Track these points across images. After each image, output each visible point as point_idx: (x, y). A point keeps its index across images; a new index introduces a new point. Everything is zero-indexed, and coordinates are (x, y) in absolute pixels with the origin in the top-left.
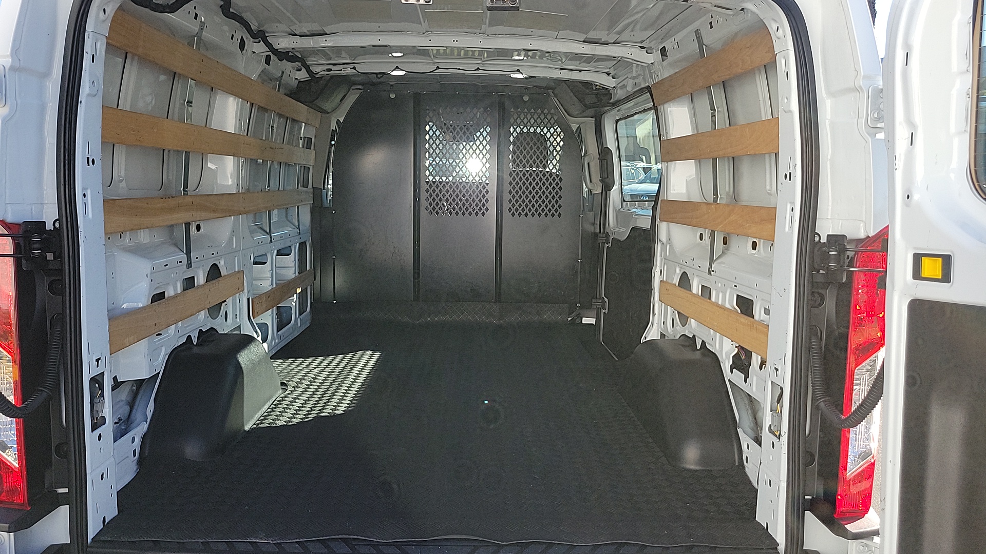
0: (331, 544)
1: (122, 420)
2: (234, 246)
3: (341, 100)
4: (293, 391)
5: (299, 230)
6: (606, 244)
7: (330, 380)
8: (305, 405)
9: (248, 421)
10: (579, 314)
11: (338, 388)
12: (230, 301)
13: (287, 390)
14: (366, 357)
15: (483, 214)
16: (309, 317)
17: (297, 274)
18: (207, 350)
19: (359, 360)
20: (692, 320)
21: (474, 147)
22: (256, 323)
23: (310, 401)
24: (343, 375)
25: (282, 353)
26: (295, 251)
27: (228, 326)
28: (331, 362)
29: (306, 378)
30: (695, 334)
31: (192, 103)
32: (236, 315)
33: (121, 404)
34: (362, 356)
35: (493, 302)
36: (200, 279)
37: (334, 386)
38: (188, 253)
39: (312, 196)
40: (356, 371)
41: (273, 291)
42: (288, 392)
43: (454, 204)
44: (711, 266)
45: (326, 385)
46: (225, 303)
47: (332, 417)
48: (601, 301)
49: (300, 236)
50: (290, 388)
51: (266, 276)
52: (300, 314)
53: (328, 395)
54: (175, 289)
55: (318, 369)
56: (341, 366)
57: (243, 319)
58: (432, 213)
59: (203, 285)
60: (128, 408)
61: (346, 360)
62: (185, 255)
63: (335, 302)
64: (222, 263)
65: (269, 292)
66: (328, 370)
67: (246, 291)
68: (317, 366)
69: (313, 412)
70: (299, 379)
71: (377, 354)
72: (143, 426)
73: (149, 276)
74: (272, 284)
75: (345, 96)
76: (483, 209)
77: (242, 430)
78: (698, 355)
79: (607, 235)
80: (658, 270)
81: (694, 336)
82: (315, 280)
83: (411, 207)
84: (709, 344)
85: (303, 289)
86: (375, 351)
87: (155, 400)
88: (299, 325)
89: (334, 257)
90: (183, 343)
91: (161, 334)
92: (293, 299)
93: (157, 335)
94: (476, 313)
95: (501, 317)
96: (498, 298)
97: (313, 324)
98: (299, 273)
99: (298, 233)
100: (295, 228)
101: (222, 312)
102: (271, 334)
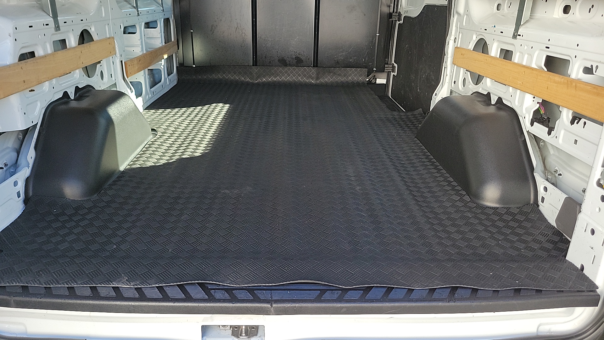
0: (187, 287)
1: (7, 165)
2: (104, 15)
4: (162, 136)
5: (163, 8)
6: (397, 21)
7: (191, 127)
8: (171, 148)
9: (123, 163)
10: (374, 76)
11: (197, 134)
12: (104, 62)
13: (157, 135)
14: (218, 109)
16: (176, 77)
17: (164, 44)
18: (85, 104)
19: (213, 111)
20: (488, 80)
22: (130, 82)
23: (175, 144)
24: (200, 123)
25: (154, 105)
26: (161, 25)
27: (104, 84)
28: (192, 112)
29: (172, 125)
30: (490, 91)
32: (111, 75)
33: (8, 151)
34: (215, 108)
35: (312, 67)
36: (72, 41)
37: (194, 133)
38: (55, 16)
40: (210, 120)
41: (144, 56)
42: (158, 136)
44: (517, 30)
45: (187, 132)
46: (100, 64)
47: (191, 159)
48: (391, 66)
50: (159, 134)
51: (137, 44)
52: (169, 75)
53: (189, 139)
54: (45, 49)
55: (182, 118)
56: (199, 116)
57: (118, 78)
59: (74, 48)
60: (15, 154)
61: (203, 111)
62: (52, 19)
63: (194, 66)
64: (93, 29)
65: (140, 57)
66: (190, 118)
67: (118, 55)
68: (181, 116)
69: (176, 154)
70: (166, 126)
71: (227, 106)
72: (25, 171)
73: (11, 35)
74: (142, 50)
77: (117, 171)
78: (492, 110)
79: (400, 15)
80: (453, 38)
81: (489, 93)
82: (178, 49)
84: (505, 99)
85: (169, 56)
86: (225, 103)
87: (36, 148)
88: (168, 83)
89: (192, 31)
90: (60, 98)
91: (34, 90)
92: (162, 63)
93: (30, 91)
94: (299, 75)
95: (317, 78)
96: (316, 64)
97: (180, 82)
98: (165, 43)
99: (162, 10)
100: (159, 6)
101: (98, 72)
102: (145, 91)
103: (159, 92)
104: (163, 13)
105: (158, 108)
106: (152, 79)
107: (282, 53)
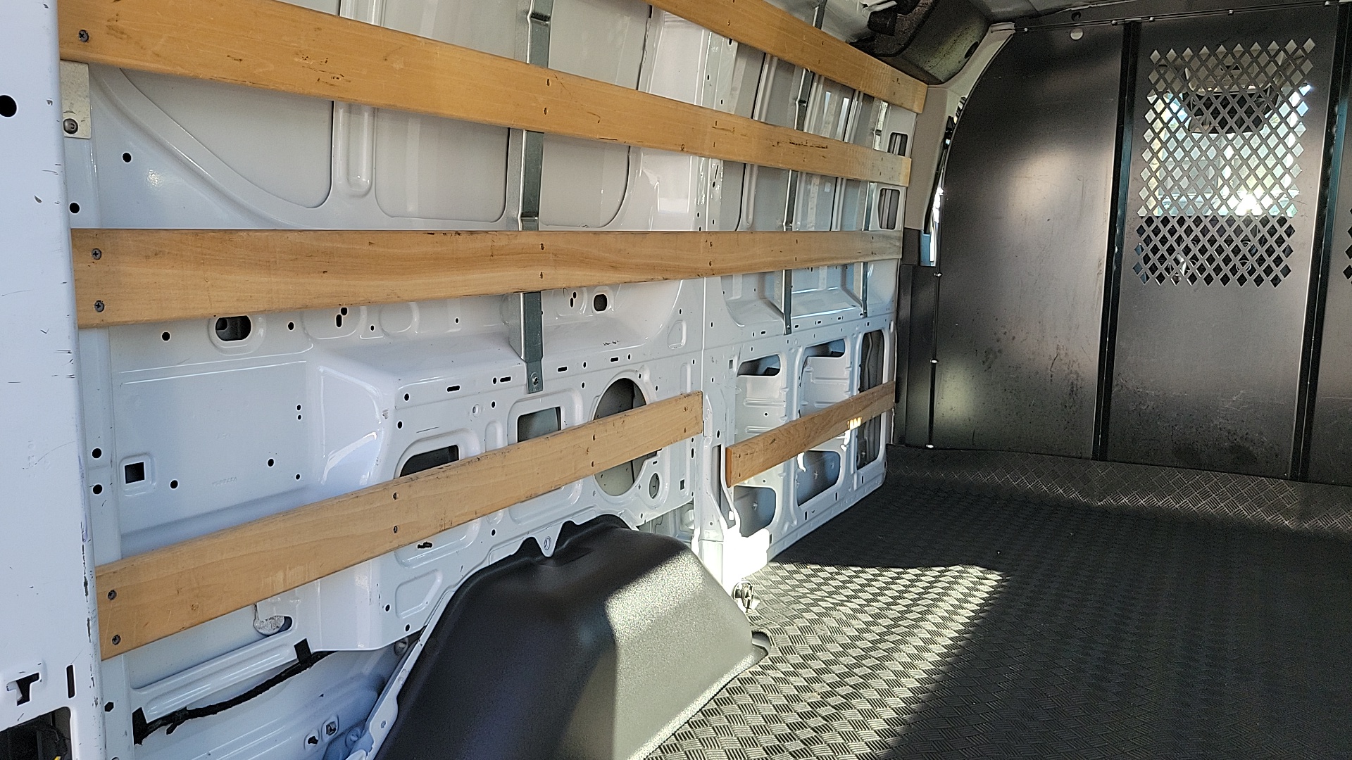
1: (335, 729)
2: (684, 341)
3: (969, 54)
5: (865, 308)
7: (868, 639)
8: (783, 715)
11: (873, 673)
12: (665, 455)
13: (765, 656)
14: (968, 582)
15: (1276, 281)
17: (856, 392)
19: (950, 587)
21: (1255, 142)
23: (800, 700)
25: (798, 551)
26: (853, 350)
27: (655, 507)
28: (888, 586)
29: (817, 626)
31: (547, 18)
32: (682, 482)
34: (958, 578)
35: (1285, 479)
36: (579, 412)
37: (868, 664)
38: (534, 355)
39: (899, 244)
40: (929, 624)
41: (789, 428)
42: (765, 662)
43: (1203, 260)
46: (654, 459)
49: (867, 320)
50: (774, 652)
51: (778, 398)
52: (860, 466)
54: (486, 437)
55: (854, 604)
56: (904, 603)
57: (700, 488)
58: (1148, 278)
61: (920, 586)
62: (525, 364)
63: (931, 446)
64: (646, 377)
65: (778, 431)
67: (709, 432)
68: (855, 594)
69: (788, 744)
70: (801, 628)
71: (994, 577)
73: (390, 414)
75: (976, 45)
76: (1277, 271)
82: (900, 401)
83: (1100, 265)
85: (867, 420)
86: (990, 567)
87: (400, 698)
88: (855, 487)
89: (934, 362)
90: (510, 556)
91: (430, 545)
92: (843, 439)
93: (419, 547)
94: (1242, 500)
95: (1304, 515)
96: (1301, 470)
97: (890, 482)
98: (861, 390)
99: (861, 314)
100: (856, 304)
101: (644, 477)
102: (780, 512)
103: (825, 510)
104: (866, 319)
105: (805, 562)
106: (816, 474)
107: (1187, 433)
